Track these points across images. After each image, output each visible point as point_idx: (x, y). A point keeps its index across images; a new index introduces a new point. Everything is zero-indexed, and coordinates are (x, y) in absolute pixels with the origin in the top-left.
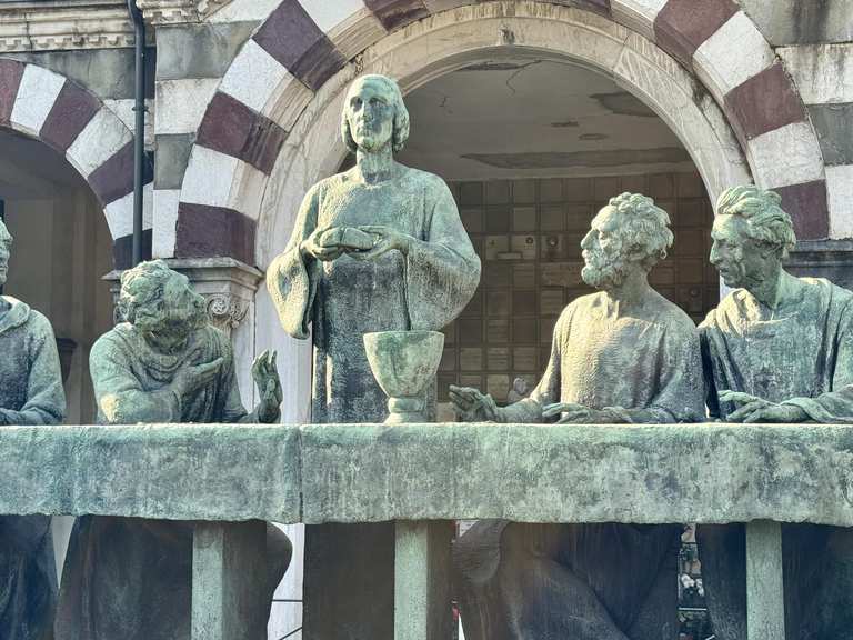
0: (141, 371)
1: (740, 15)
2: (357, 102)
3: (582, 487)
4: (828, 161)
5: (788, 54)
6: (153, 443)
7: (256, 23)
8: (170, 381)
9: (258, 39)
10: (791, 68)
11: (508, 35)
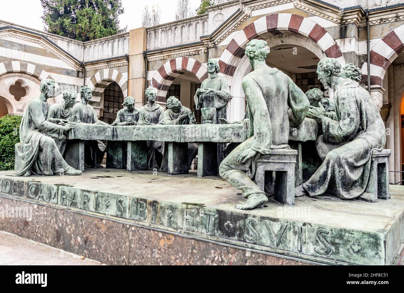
0: (171, 116)
1: (327, 33)
3: (224, 136)
5: (338, 41)
6: (160, 128)
7: (226, 45)
8: (177, 118)
9: (227, 48)
10: (339, 44)
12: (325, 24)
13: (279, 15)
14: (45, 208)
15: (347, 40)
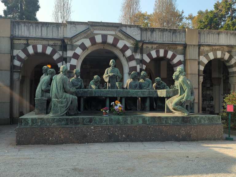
1: (129, 49)
2: (112, 62)
4: (137, 64)
5: (134, 53)
7: (79, 45)
10: (134, 54)
11: (104, 47)
12: (129, 45)
13: (108, 36)
14: (100, 127)
15: (137, 53)
